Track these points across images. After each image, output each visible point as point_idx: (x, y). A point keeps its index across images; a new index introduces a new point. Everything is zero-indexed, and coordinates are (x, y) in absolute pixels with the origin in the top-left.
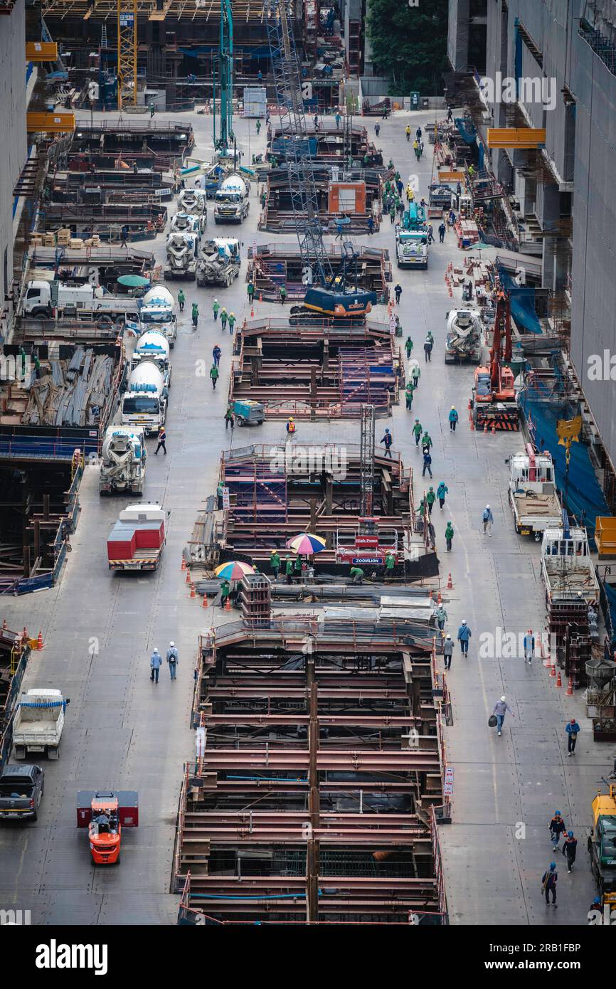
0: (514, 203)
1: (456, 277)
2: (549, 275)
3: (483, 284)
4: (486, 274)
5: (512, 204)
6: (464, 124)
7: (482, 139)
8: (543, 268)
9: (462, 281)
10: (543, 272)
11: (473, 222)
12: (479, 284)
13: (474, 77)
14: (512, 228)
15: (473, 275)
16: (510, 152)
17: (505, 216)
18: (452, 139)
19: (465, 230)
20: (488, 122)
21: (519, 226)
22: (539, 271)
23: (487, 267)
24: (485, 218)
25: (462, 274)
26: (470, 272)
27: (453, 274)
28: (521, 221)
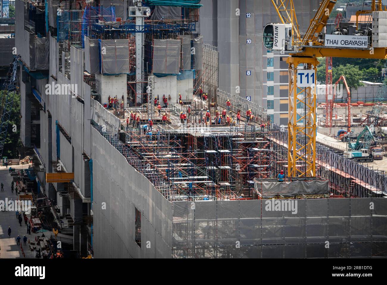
0: (57, 209)
1: (32, 247)
2: (77, 243)
3: (45, 249)
4: (46, 244)
5: (56, 209)
6: (29, 171)
7: (39, 179)
8: (74, 240)
9: (35, 248)
10: (74, 243)
11: (38, 219)
12: (43, 249)
13: (34, 149)
14: (57, 221)
15: (40, 245)
16: (55, 185)
17: (53, 215)
18: (24, 179)
19: (35, 223)
20: (43, 170)
21: (61, 220)
22: (72, 242)
23: (46, 241)
24: (44, 217)
25: (34, 245)
26: (39, 244)
27: (31, 245)
28: (62, 218)
